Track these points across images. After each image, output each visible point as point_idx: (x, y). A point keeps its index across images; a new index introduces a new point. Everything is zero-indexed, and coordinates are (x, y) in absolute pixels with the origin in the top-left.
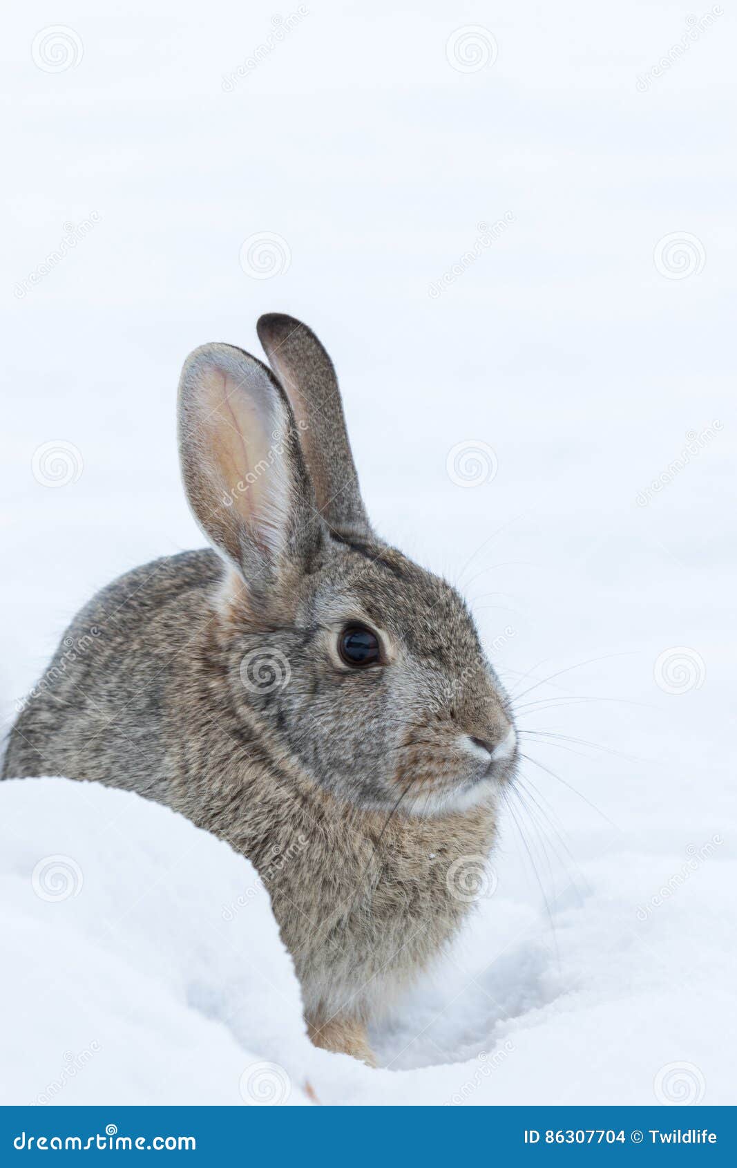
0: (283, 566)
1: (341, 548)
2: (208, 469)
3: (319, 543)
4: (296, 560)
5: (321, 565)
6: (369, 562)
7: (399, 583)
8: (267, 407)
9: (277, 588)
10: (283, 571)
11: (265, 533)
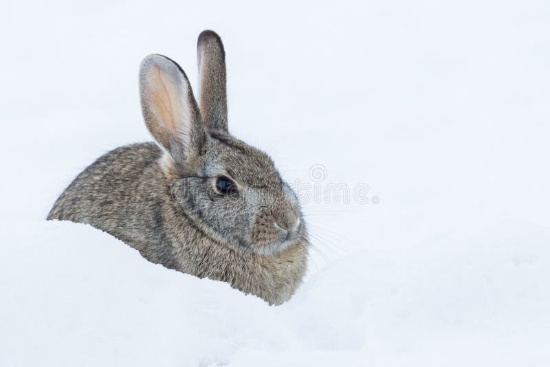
0: (189, 152)
1: (216, 142)
2: (154, 110)
3: (205, 139)
4: (195, 148)
5: (206, 151)
6: (228, 148)
7: (244, 157)
8: (178, 81)
9: (187, 161)
10: (190, 153)
11: (181, 137)
